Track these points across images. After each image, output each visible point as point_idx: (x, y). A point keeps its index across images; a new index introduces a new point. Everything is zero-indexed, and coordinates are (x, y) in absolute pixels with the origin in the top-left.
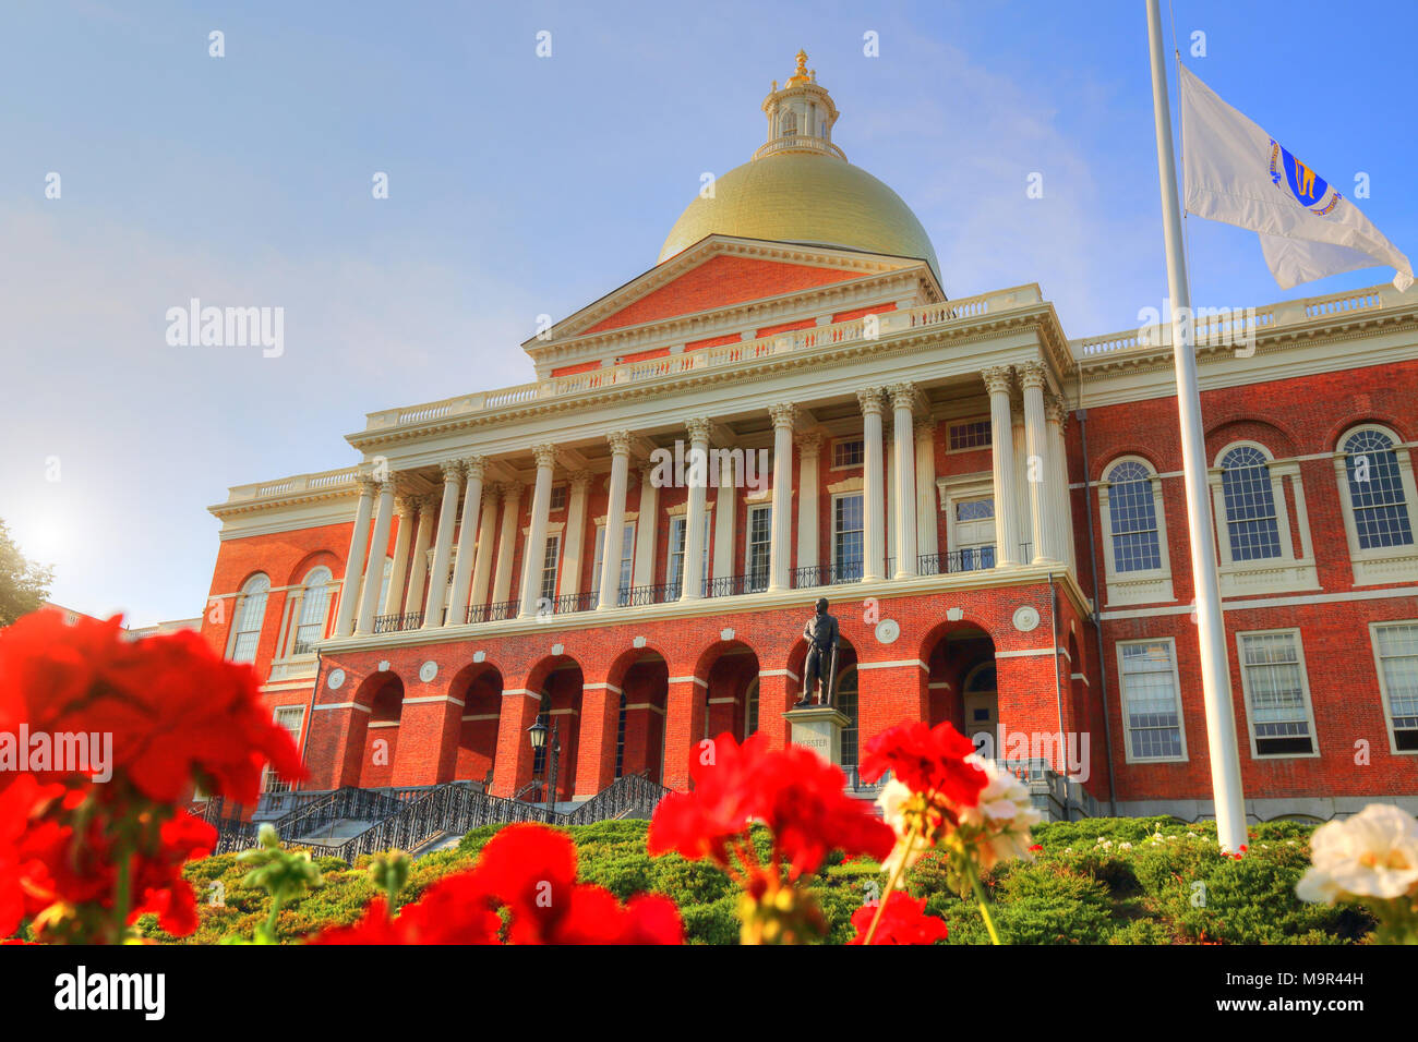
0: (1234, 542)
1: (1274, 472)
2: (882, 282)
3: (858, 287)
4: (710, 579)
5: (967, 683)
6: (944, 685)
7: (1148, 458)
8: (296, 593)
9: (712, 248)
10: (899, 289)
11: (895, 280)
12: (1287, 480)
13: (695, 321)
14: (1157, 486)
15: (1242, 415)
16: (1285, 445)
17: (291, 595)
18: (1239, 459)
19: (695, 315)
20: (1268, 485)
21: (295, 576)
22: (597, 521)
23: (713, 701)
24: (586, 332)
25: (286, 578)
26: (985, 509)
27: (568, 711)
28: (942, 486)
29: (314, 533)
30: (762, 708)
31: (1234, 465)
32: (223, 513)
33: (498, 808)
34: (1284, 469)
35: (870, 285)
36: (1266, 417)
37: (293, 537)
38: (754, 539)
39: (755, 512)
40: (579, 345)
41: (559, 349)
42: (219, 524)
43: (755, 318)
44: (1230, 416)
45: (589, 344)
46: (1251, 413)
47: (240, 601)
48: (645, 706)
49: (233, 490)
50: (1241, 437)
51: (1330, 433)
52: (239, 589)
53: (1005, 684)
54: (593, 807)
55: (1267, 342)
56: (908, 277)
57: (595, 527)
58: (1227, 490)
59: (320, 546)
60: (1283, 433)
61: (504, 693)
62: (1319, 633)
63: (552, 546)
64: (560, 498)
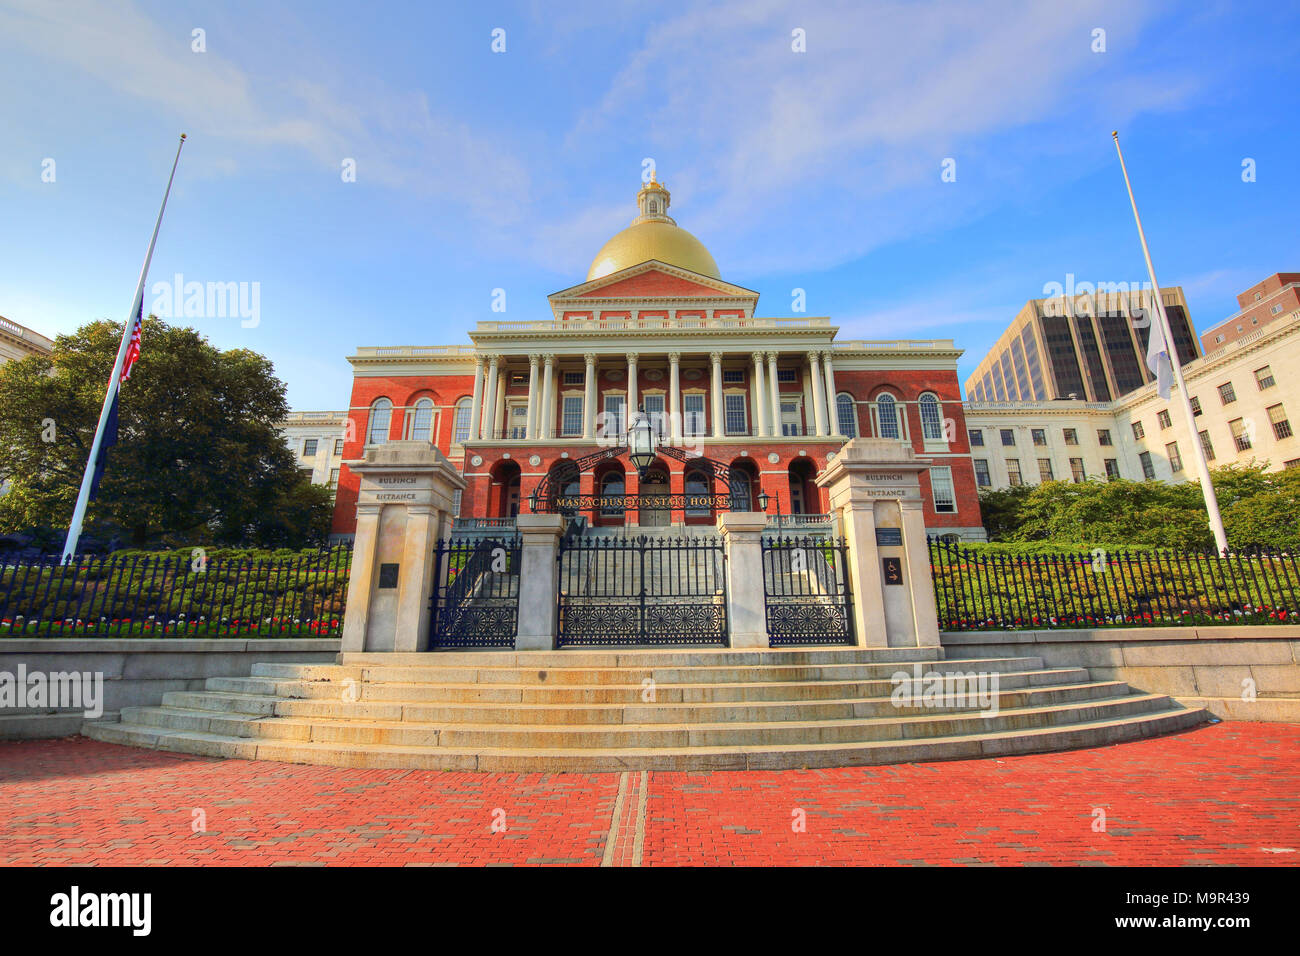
0: (882, 432)
1: (896, 406)
2: (738, 299)
3: (727, 300)
7: (852, 394)
8: (410, 410)
9: (651, 266)
10: (746, 304)
11: (744, 300)
12: (901, 409)
13: (645, 300)
14: (855, 406)
15: (887, 382)
16: (901, 396)
17: (407, 411)
18: (884, 399)
19: (645, 298)
20: (894, 410)
21: (410, 401)
24: (582, 296)
25: (404, 403)
29: (419, 379)
31: (882, 401)
32: (355, 361)
34: (900, 405)
35: (733, 300)
36: (894, 384)
37: (406, 381)
40: (575, 302)
41: (569, 302)
42: (352, 367)
43: (675, 305)
44: (882, 382)
45: (580, 302)
46: (890, 382)
47: (372, 412)
49: (359, 348)
50: (885, 390)
51: (917, 393)
52: (371, 405)
56: (750, 299)
58: (880, 411)
59: (426, 386)
60: (901, 392)
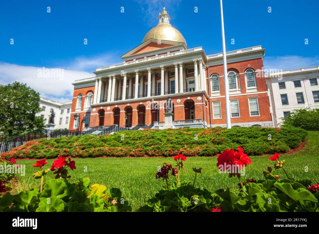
0: (230, 86)
1: (236, 76)
4: (152, 93)
5: (190, 108)
6: (187, 109)
9: (150, 41)
11: (180, 46)
12: (238, 77)
13: (148, 53)
14: (219, 78)
16: (238, 72)
17: (86, 97)
18: (231, 74)
20: (235, 78)
21: (86, 94)
22: (134, 85)
23: (152, 112)
26: (193, 82)
27: (130, 114)
28: (187, 79)
30: (160, 113)
31: (230, 75)
32: (74, 84)
33: (121, 128)
37: (86, 89)
38: (158, 87)
39: (158, 83)
41: (126, 58)
44: (230, 67)
45: (129, 57)
46: (233, 67)
47: (78, 98)
48: (142, 113)
50: (231, 70)
51: (244, 70)
52: (78, 96)
53: (196, 108)
54: (135, 128)
55: (228, 57)
57: (133, 86)
58: (229, 79)
59: (90, 89)
60: (237, 70)
61: (120, 111)
62: (241, 100)
63: (127, 89)
64: (128, 81)
